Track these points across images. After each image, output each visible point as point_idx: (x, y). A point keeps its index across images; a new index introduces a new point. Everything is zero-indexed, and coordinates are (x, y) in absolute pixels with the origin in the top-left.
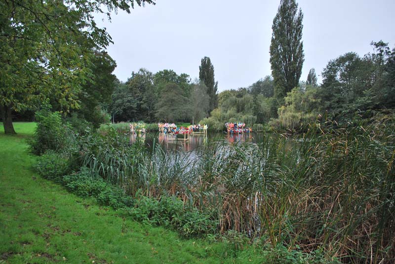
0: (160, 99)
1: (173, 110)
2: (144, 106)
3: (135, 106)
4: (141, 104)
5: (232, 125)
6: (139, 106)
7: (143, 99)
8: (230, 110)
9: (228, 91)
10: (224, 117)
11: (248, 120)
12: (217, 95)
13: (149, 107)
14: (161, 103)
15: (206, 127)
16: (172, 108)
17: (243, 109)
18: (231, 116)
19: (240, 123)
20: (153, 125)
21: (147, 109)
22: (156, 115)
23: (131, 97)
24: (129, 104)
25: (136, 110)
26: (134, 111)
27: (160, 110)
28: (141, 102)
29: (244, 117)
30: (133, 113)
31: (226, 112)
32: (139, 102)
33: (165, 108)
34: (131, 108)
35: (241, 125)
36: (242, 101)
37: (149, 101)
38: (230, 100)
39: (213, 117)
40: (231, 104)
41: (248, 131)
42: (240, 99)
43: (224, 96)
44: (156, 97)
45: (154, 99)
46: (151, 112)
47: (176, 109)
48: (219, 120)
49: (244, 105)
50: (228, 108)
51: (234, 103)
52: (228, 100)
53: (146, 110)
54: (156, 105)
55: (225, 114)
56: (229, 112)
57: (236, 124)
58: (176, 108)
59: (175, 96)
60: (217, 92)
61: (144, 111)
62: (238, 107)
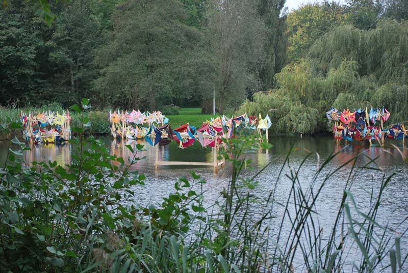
0: (109, 33)
1: (151, 68)
2: (59, 55)
3: (29, 55)
4: (51, 49)
5: (349, 116)
6: (42, 54)
7: (57, 34)
8: (336, 67)
9: (317, 6)
10: (320, 92)
11: (394, 100)
12: (285, 18)
13: (75, 59)
14: (114, 45)
15: (265, 124)
16: (149, 61)
17: (377, 65)
18: (340, 87)
19: (375, 110)
20: (89, 117)
21: (68, 66)
22: (98, 84)
23: (18, 27)
24: (11, 48)
25: (34, 68)
26: (27, 71)
27: (112, 69)
28: (50, 43)
29: (381, 91)
30: (23, 76)
31: (325, 74)
32: (41, 44)
33: (128, 60)
34: (20, 63)
35: (377, 115)
36: (375, 39)
37: (75, 41)
38: (336, 37)
39: (282, 90)
40: (338, 48)
41: (401, 134)
42: (369, 34)
43: (304, 21)
44: (95, 26)
45: (89, 33)
46: (79, 75)
47: (159, 65)
48: (303, 100)
49: (380, 51)
50: (328, 61)
51: (348, 46)
52: (330, 38)
53: (63, 68)
54: (100, 53)
55: (320, 80)
56: (333, 74)
57: (363, 114)
58: (164, 60)
59: (158, 24)
60: (282, 11)
61: (60, 71)
62: (361, 57)
